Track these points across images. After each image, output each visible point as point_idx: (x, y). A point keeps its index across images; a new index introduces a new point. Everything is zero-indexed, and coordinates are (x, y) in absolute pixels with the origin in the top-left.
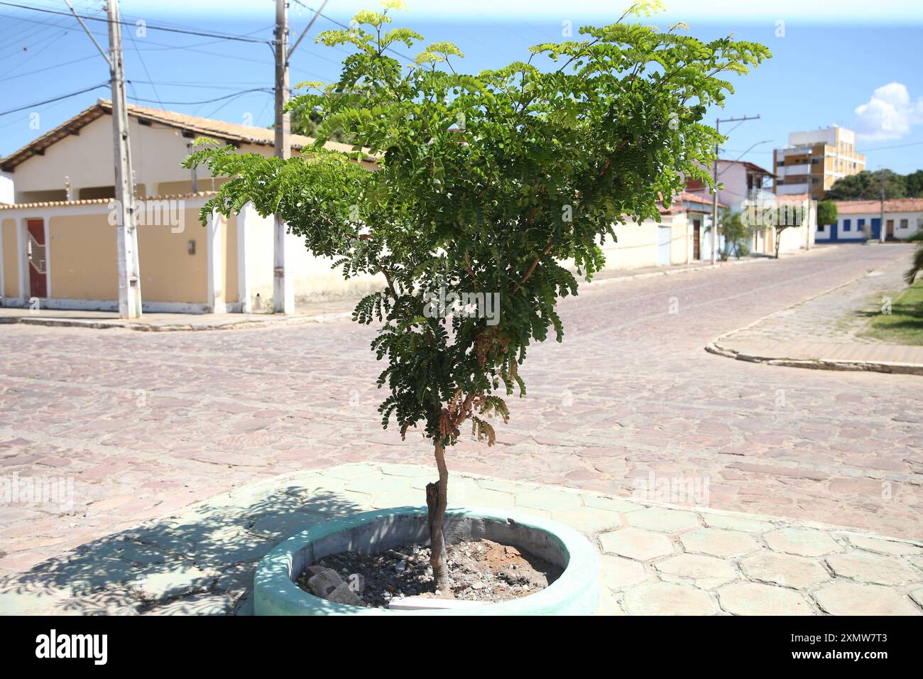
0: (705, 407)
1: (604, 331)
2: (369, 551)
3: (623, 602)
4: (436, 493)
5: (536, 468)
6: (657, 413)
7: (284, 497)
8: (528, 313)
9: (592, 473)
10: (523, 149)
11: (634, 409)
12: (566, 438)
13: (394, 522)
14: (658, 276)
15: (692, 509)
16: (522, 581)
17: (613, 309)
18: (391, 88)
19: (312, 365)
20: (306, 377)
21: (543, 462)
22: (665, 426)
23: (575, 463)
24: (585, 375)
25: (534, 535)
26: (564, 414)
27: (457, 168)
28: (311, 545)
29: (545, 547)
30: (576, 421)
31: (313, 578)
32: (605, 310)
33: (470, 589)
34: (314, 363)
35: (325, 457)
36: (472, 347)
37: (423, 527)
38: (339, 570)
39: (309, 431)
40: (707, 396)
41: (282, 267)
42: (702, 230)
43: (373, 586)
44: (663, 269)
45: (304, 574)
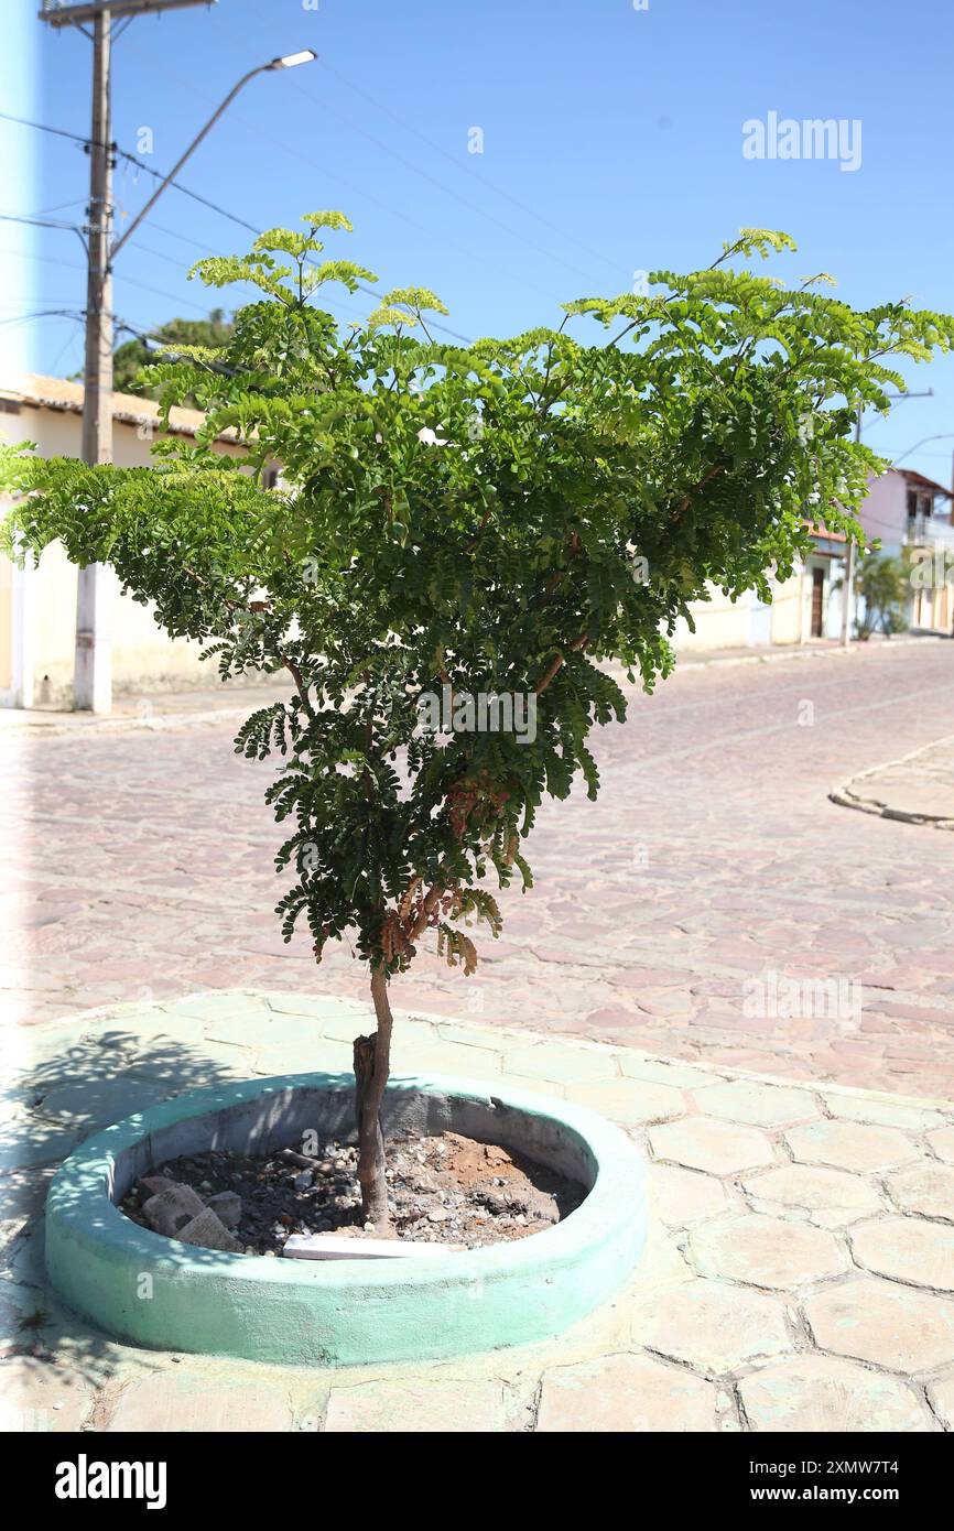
0: (829, 902)
1: (654, 761)
2: (247, 1152)
3: (687, 1249)
4: (371, 1053)
5: (537, 1004)
6: (744, 910)
7: (97, 1050)
8: (541, 751)
9: (632, 1015)
10: (546, 475)
11: (707, 902)
12: (589, 952)
13: (293, 1100)
14: (750, 664)
15: (807, 1085)
16: (515, 1208)
17: (670, 721)
18: (319, 360)
19: (142, 809)
20: (133, 830)
21: (549, 994)
22: (759, 933)
23: (604, 996)
24: (619, 839)
25: (536, 1126)
26: (586, 908)
27: (430, 505)
28: (148, 1140)
29: (555, 1149)
30: (606, 921)
31: (153, 1200)
32: (657, 723)
33: (426, 1221)
34: (147, 805)
35: (167, 975)
36: (442, 806)
37: (345, 1108)
38: (196, 1185)
39: (137, 928)
40: (831, 882)
41: (91, 631)
42: (827, 585)
43: (257, 1215)
44: (758, 651)
45: (135, 1191)
